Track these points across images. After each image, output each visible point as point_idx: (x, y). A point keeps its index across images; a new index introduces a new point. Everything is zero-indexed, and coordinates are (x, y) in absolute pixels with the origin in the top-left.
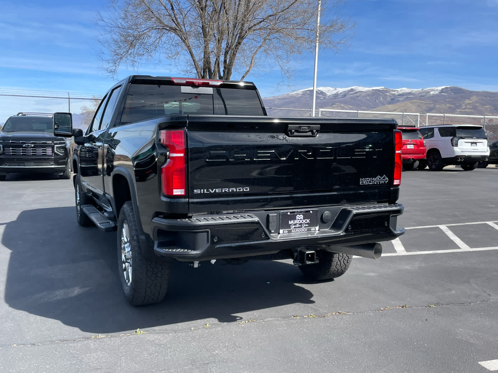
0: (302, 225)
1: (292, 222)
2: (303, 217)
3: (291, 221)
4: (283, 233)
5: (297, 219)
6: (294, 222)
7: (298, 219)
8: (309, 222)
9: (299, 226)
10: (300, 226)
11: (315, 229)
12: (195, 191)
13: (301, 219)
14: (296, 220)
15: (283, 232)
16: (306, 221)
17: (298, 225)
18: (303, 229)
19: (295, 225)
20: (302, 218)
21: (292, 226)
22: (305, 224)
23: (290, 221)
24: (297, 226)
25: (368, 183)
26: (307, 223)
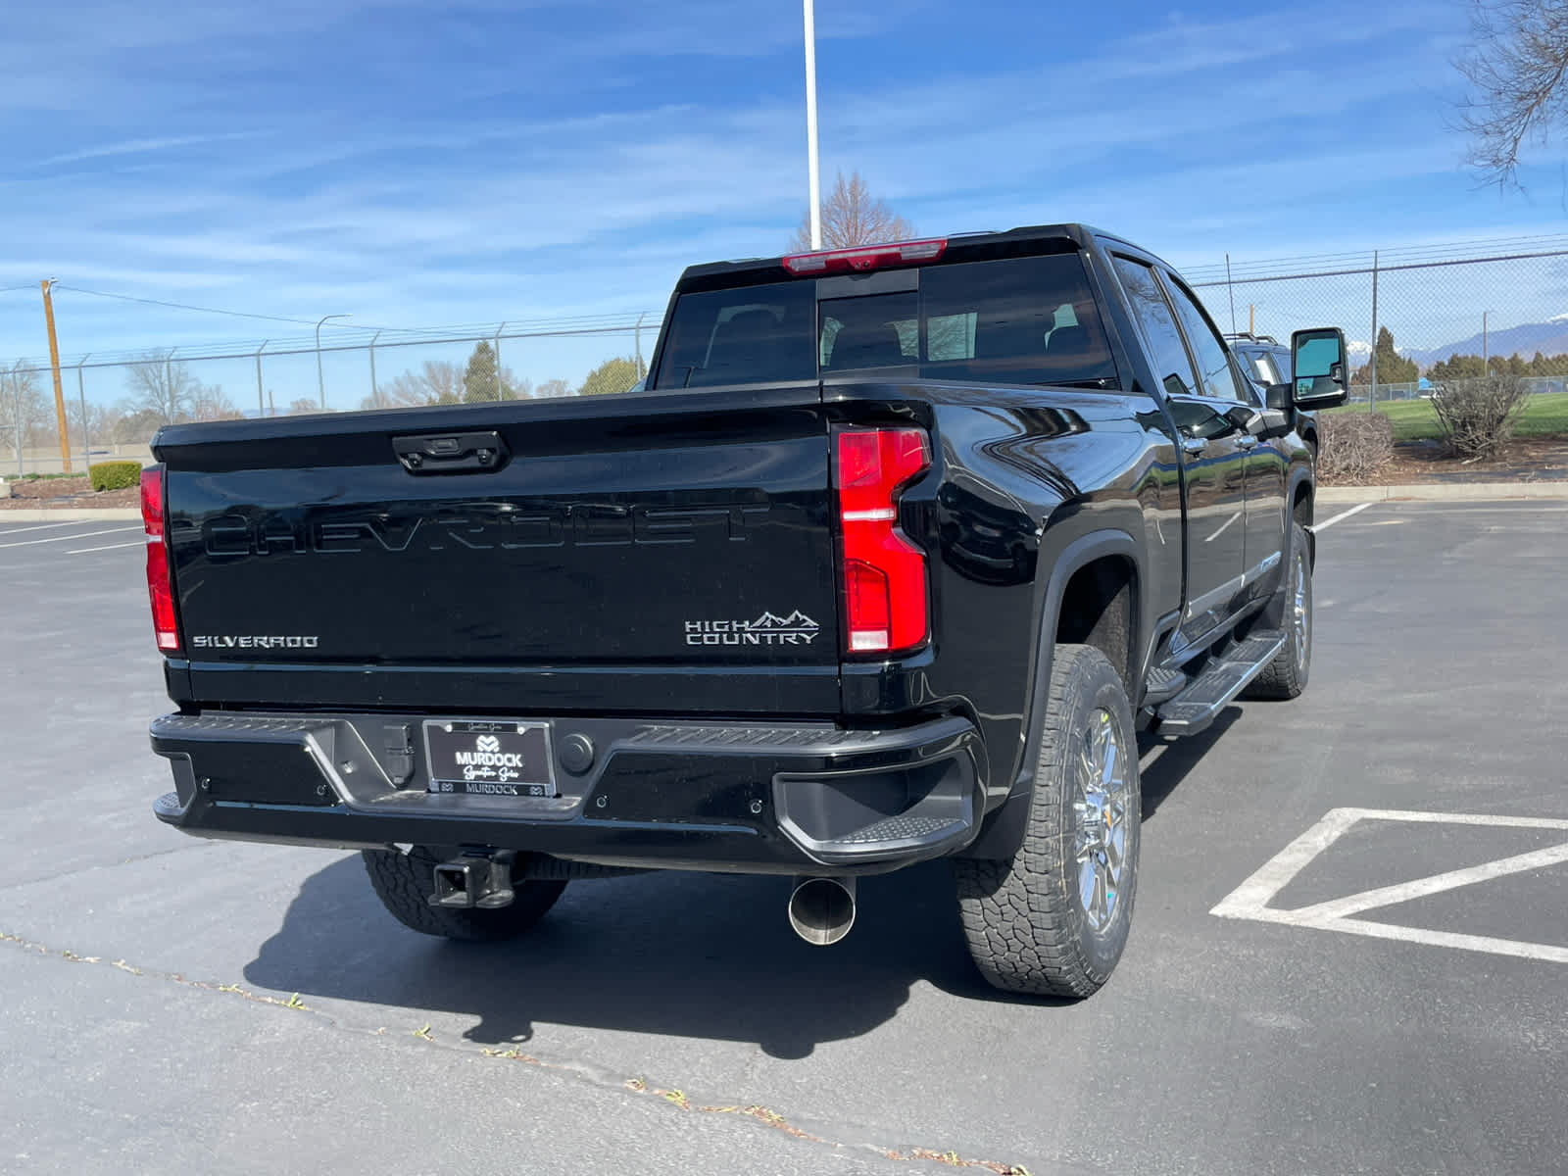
0: (500, 773)
1: (467, 756)
2: (497, 743)
3: (462, 755)
4: (441, 791)
5: (479, 748)
6: (473, 759)
7: (484, 752)
8: (520, 765)
9: (489, 774)
10: (494, 774)
11: (544, 791)
12: (196, 639)
13: (492, 752)
14: (479, 754)
15: (440, 787)
16: (509, 760)
17: (486, 769)
18: (503, 785)
19: (478, 767)
20: (497, 749)
21: (468, 771)
22: (509, 771)
23: (458, 754)
24: (485, 774)
25: (721, 639)
26: (512, 768)
